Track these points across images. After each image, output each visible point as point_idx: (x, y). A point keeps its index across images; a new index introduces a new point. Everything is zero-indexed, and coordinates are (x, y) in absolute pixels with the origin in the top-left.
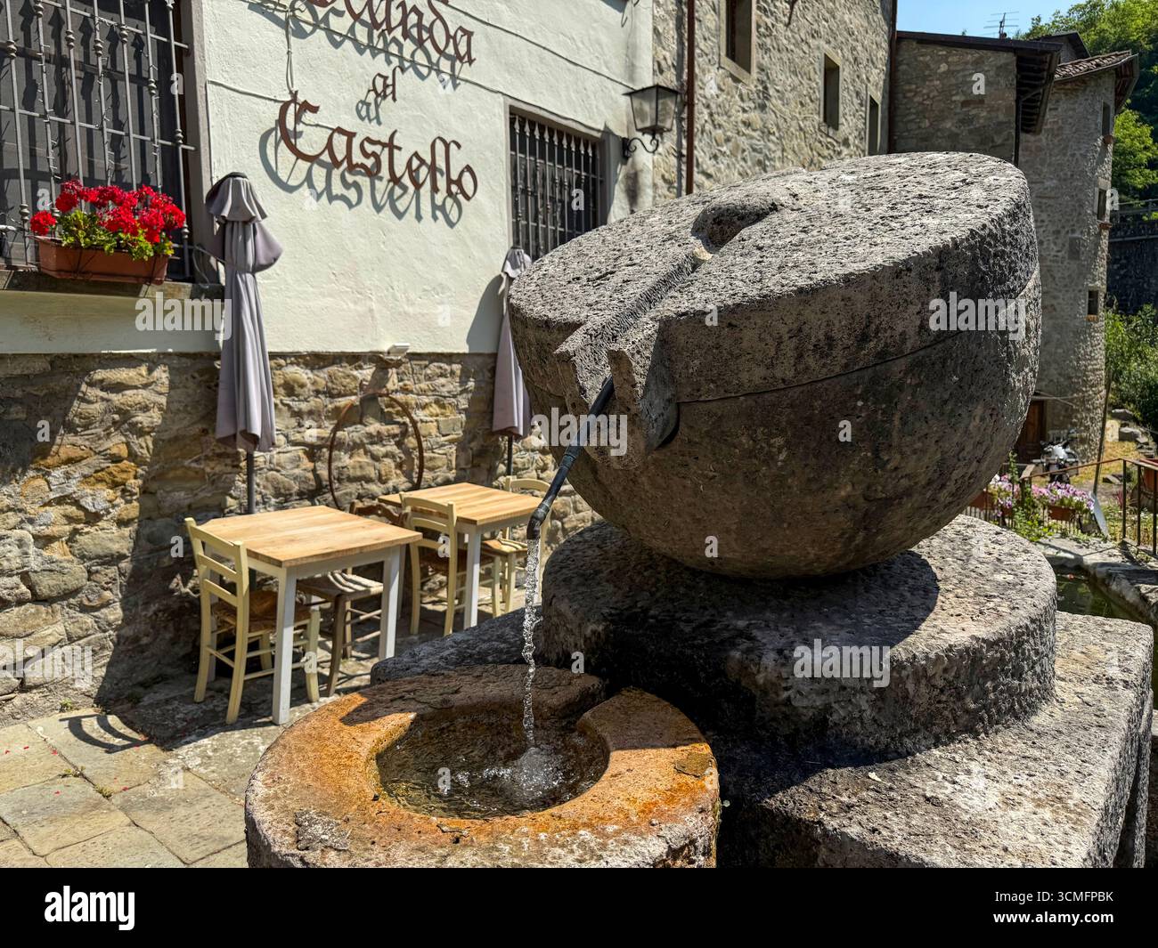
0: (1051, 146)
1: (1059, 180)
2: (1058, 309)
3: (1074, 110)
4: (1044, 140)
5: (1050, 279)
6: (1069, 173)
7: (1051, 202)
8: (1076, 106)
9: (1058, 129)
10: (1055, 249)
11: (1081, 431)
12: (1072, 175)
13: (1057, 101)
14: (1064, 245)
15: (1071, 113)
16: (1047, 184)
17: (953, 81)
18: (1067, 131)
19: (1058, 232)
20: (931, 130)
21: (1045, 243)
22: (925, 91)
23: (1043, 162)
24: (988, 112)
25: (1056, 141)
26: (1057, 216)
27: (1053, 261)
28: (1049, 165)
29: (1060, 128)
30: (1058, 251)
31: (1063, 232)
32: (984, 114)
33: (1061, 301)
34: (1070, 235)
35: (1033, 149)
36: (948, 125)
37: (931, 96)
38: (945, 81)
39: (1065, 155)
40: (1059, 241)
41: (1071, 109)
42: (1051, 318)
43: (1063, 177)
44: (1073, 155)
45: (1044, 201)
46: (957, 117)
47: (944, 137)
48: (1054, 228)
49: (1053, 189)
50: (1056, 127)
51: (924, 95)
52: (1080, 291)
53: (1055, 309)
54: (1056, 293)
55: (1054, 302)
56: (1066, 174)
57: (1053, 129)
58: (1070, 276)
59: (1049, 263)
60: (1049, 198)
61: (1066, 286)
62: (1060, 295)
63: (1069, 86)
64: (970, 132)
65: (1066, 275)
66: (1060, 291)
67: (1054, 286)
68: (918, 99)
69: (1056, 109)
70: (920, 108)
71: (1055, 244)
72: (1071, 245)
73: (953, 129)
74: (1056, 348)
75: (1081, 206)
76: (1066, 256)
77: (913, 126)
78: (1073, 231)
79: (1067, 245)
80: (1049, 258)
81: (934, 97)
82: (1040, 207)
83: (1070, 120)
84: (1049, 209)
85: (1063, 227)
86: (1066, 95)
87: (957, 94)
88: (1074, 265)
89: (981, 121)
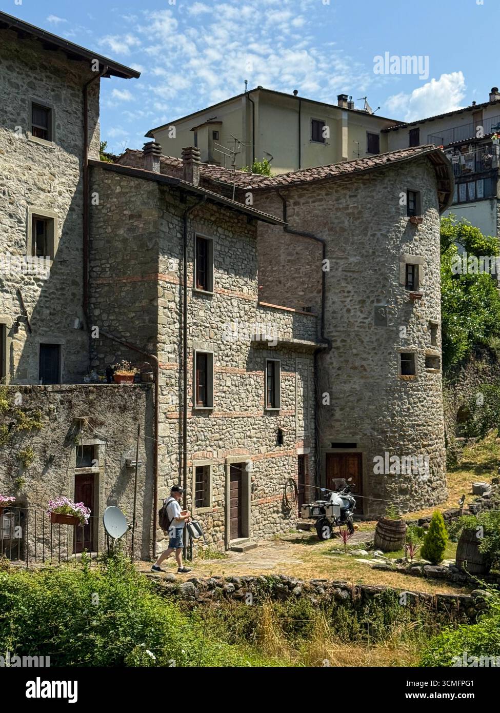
0: (354, 228)
1: (362, 257)
2: (368, 370)
3: (372, 197)
4: (346, 223)
5: (359, 343)
6: (371, 251)
7: (355, 275)
8: (374, 194)
9: (358, 213)
10: (362, 316)
11: (400, 483)
12: (374, 253)
13: (357, 190)
14: (370, 313)
15: (369, 199)
16: (352, 259)
17: (124, 200)
18: (367, 215)
19: (363, 302)
20: (112, 235)
21: (352, 311)
22: (108, 206)
23: (347, 241)
24: (144, 224)
25: (357, 223)
26: (362, 288)
27: (361, 327)
28: (352, 243)
29: (360, 212)
30: (365, 318)
31: (368, 301)
32: (141, 225)
33: (370, 362)
34: (375, 304)
35: (338, 229)
36: (122, 232)
37: (112, 209)
38: (119, 199)
39: (366, 235)
40: (366, 309)
41: (369, 196)
42: (362, 377)
43: (365, 253)
44: (374, 235)
45: (349, 274)
46: (127, 226)
47: (119, 241)
48: (360, 298)
49: (356, 264)
50: (356, 212)
51: (108, 208)
52: (390, 353)
53: (365, 370)
54: (365, 356)
55: (364, 363)
56: (367, 252)
57: (353, 213)
58: (377, 340)
59: (356, 329)
60: (353, 272)
61: (374, 349)
62: (369, 356)
63: (366, 177)
64: (134, 238)
65: (374, 339)
66: (369, 353)
67: (362, 349)
68: (104, 211)
69: (356, 196)
70: (106, 218)
71: (362, 312)
72: (376, 313)
73: (125, 235)
74: (368, 405)
75: (386, 279)
76: (373, 322)
77: (101, 231)
78: (379, 301)
79: (373, 314)
80: (357, 324)
81: (113, 211)
82: (346, 279)
83: (369, 206)
84: (354, 281)
85: (368, 297)
86: (364, 184)
87: (126, 209)
88: (381, 331)
89: (140, 230)
